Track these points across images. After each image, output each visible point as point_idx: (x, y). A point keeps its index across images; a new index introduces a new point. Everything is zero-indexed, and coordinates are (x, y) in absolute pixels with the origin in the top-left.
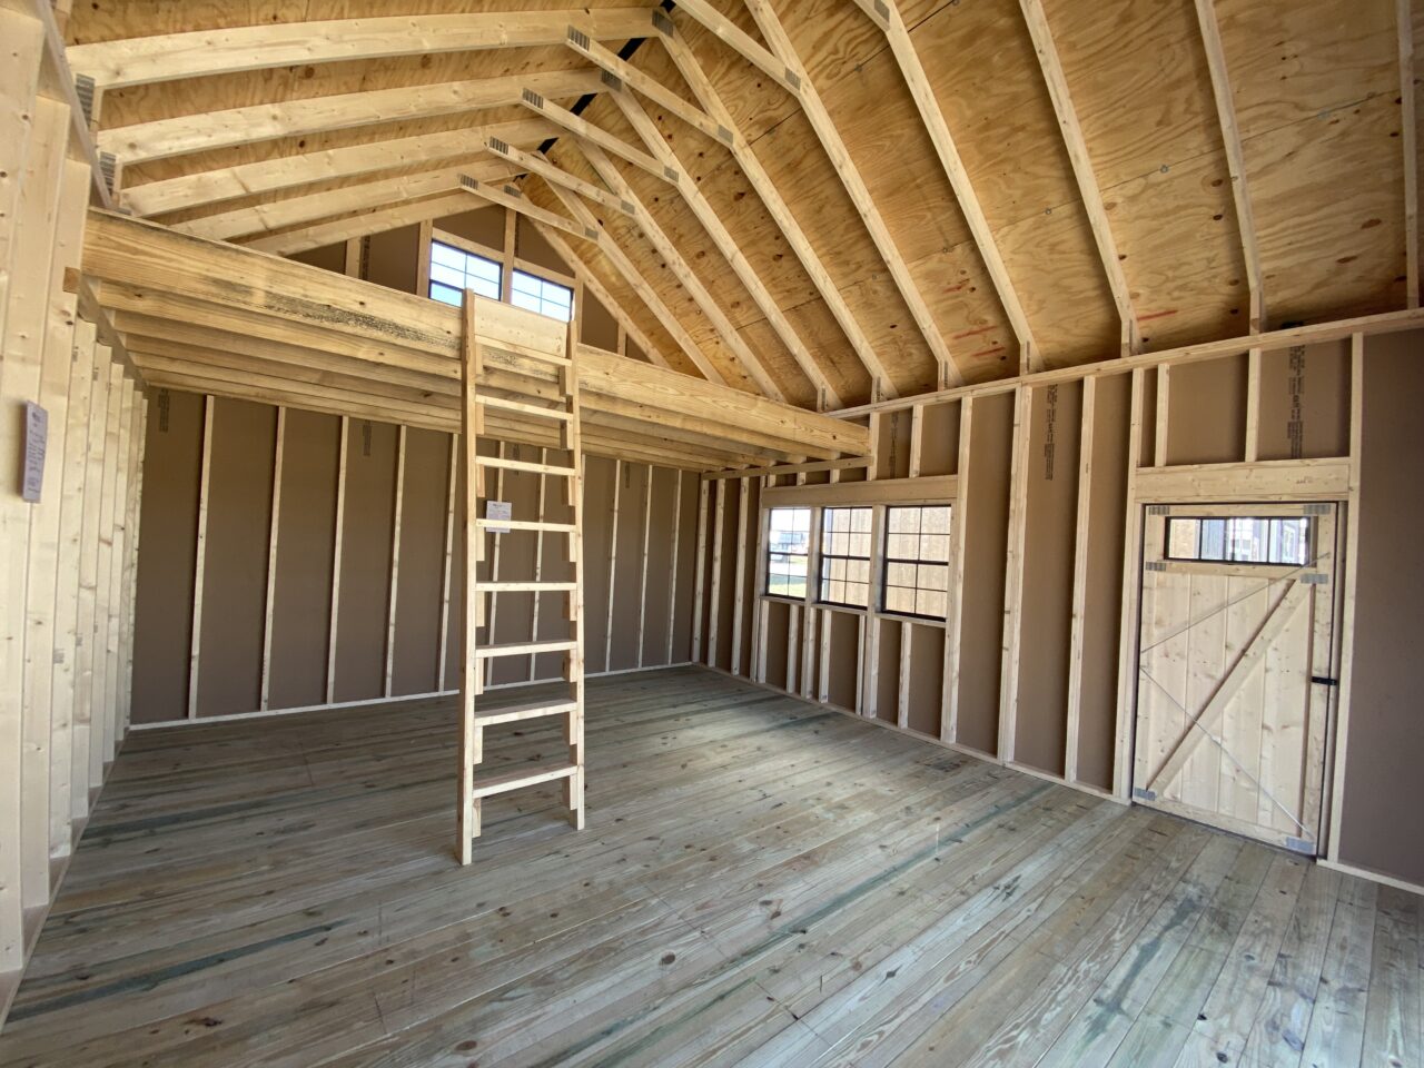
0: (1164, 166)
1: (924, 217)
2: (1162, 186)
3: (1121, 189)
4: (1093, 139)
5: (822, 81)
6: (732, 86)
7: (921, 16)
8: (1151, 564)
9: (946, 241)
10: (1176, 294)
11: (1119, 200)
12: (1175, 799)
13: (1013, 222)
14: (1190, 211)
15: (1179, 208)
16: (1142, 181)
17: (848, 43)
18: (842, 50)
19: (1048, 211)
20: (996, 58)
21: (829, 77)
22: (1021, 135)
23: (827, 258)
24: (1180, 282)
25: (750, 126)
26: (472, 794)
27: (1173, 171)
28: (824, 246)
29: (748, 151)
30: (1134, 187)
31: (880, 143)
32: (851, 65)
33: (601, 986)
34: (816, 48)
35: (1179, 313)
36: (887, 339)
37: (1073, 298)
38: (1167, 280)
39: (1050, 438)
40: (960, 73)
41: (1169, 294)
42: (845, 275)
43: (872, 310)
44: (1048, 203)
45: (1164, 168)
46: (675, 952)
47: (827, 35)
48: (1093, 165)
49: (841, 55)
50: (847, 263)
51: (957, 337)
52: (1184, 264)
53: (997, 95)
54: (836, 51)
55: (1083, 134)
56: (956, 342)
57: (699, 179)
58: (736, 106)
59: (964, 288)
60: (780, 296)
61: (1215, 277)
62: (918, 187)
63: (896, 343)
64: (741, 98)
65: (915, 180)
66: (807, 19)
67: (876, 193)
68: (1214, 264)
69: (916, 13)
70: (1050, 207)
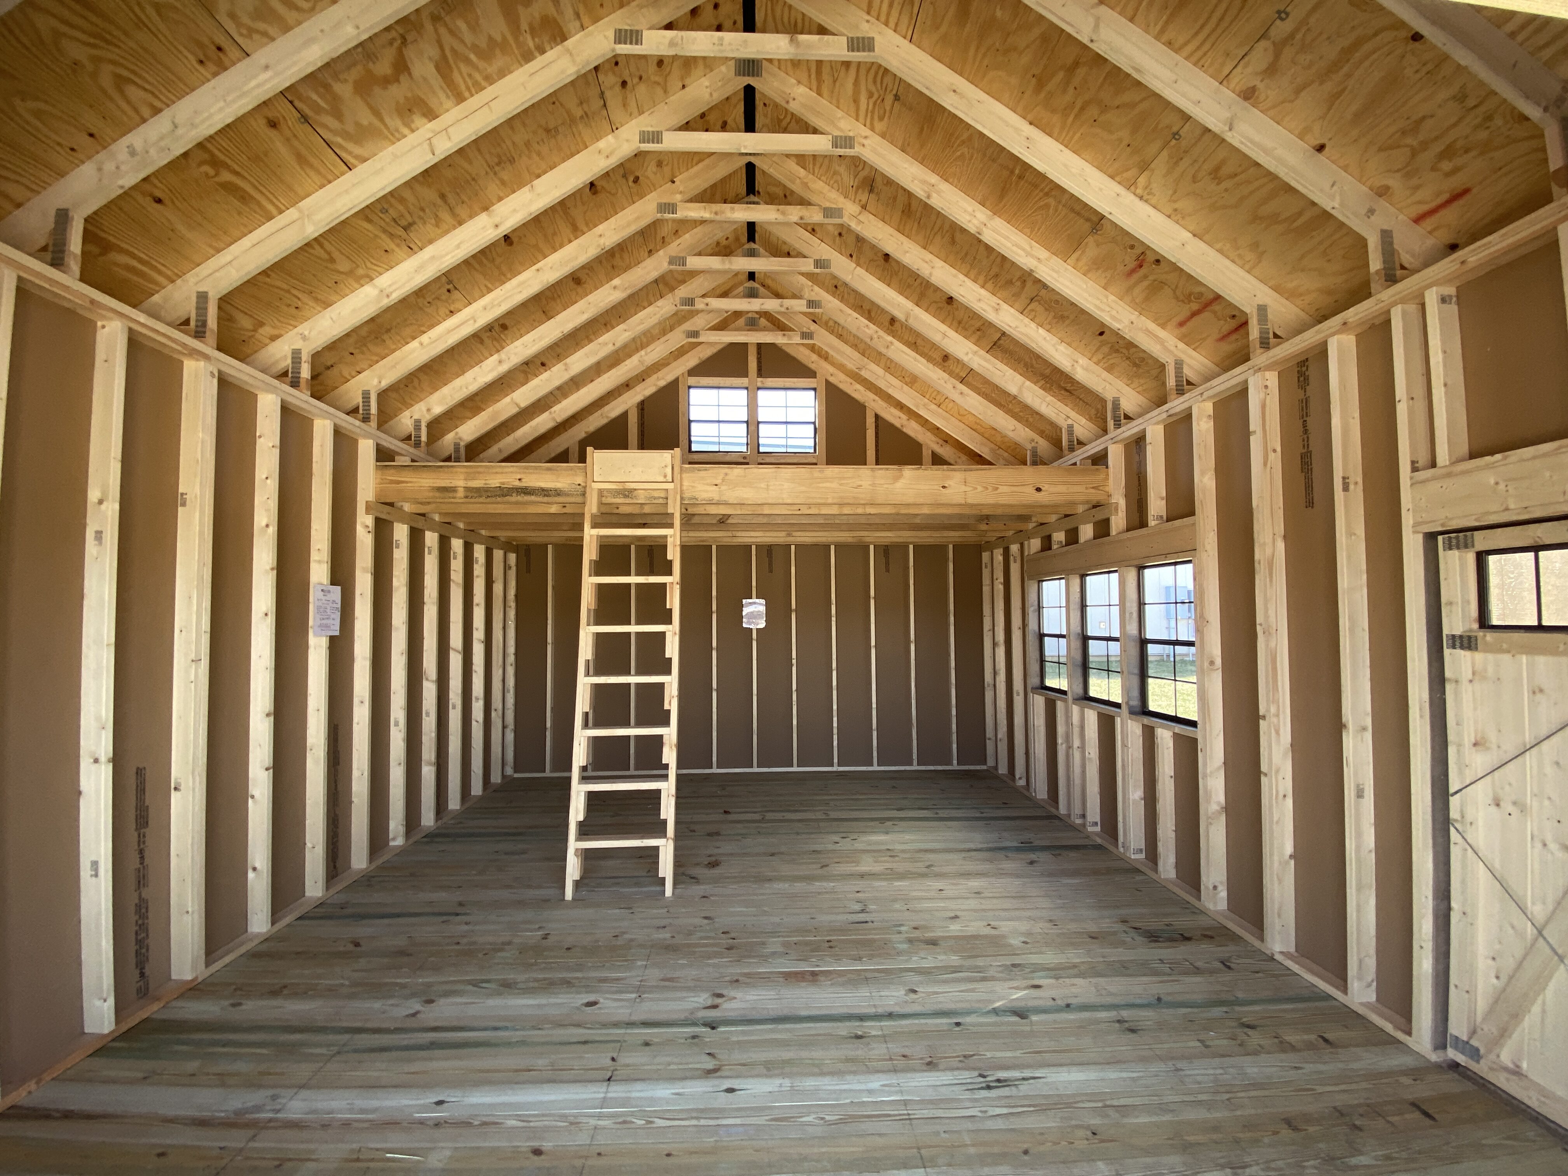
0: (1279, 12)
1: (1047, 206)
2: (1299, 36)
3: (1246, 66)
4: (1162, 31)
5: (879, 126)
6: (824, 167)
7: (911, 18)
8: (1453, 636)
9: (1088, 220)
10: (1446, 166)
11: (1256, 82)
12: (1517, 1072)
13: (1144, 167)
14: (1368, 47)
15: (1347, 53)
16: (1263, 44)
17: (875, 82)
18: (873, 89)
19: (1176, 135)
20: (999, 13)
21: (881, 119)
22: (1081, 72)
23: (990, 285)
24: (1438, 147)
25: (856, 193)
26: (574, 845)
27: (1296, 14)
28: (979, 273)
29: (866, 217)
30: (1261, 56)
31: (958, 153)
32: (889, 98)
33: (531, 1002)
34: (856, 101)
35: (1475, 191)
36: (1106, 349)
37: (1295, 225)
38: (1414, 153)
39: (1306, 443)
40: (978, 48)
41: (1433, 169)
42: (1017, 295)
43: (1067, 322)
44: (1169, 127)
45: (1282, 15)
46: (601, 1000)
47: (856, 83)
48: (1187, 58)
49: (876, 96)
50: (1010, 282)
51: (1181, 324)
52: (1424, 118)
53: (1027, 47)
54: (870, 95)
55: (1147, 31)
56: (1184, 329)
57: (851, 256)
58: (836, 182)
59: (1145, 265)
60: (976, 337)
61: (1489, 118)
62: (1020, 177)
63: (1117, 351)
64: (835, 173)
65: (1012, 172)
66: (835, 81)
67: (988, 204)
68: (1471, 102)
69: (905, 20)
70: (1175, 129)
